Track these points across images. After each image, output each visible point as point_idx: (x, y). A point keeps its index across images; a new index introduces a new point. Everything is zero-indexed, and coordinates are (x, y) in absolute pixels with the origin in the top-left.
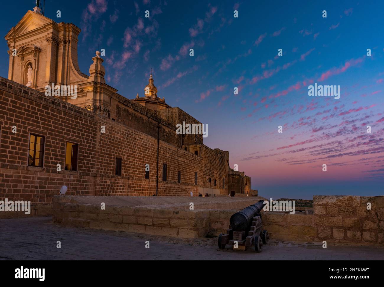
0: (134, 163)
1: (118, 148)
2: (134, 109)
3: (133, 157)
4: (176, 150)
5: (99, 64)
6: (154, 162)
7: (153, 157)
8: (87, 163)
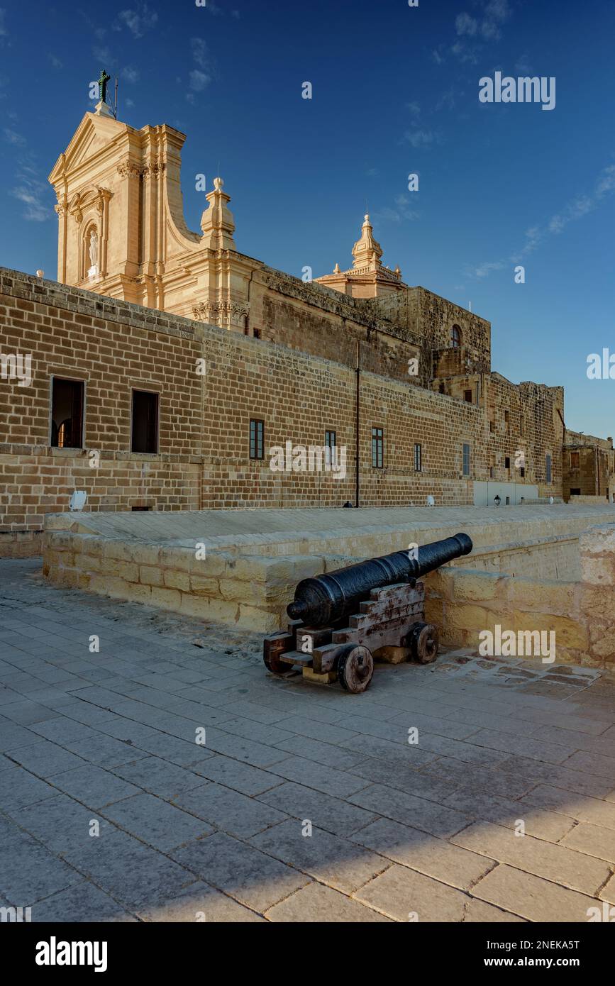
0: (297, 428)
1: (255, 396)
2: (305, 302)
3: (292, 415)
4: (408, 393)
5: (220, 207)
6: (347, 424)
7: (346, 413)
8: (182, 436)
